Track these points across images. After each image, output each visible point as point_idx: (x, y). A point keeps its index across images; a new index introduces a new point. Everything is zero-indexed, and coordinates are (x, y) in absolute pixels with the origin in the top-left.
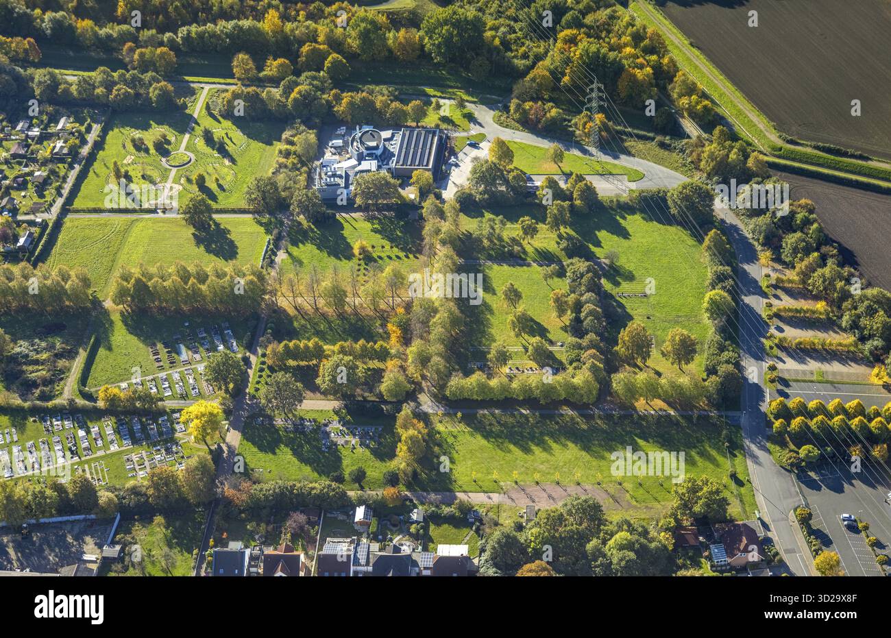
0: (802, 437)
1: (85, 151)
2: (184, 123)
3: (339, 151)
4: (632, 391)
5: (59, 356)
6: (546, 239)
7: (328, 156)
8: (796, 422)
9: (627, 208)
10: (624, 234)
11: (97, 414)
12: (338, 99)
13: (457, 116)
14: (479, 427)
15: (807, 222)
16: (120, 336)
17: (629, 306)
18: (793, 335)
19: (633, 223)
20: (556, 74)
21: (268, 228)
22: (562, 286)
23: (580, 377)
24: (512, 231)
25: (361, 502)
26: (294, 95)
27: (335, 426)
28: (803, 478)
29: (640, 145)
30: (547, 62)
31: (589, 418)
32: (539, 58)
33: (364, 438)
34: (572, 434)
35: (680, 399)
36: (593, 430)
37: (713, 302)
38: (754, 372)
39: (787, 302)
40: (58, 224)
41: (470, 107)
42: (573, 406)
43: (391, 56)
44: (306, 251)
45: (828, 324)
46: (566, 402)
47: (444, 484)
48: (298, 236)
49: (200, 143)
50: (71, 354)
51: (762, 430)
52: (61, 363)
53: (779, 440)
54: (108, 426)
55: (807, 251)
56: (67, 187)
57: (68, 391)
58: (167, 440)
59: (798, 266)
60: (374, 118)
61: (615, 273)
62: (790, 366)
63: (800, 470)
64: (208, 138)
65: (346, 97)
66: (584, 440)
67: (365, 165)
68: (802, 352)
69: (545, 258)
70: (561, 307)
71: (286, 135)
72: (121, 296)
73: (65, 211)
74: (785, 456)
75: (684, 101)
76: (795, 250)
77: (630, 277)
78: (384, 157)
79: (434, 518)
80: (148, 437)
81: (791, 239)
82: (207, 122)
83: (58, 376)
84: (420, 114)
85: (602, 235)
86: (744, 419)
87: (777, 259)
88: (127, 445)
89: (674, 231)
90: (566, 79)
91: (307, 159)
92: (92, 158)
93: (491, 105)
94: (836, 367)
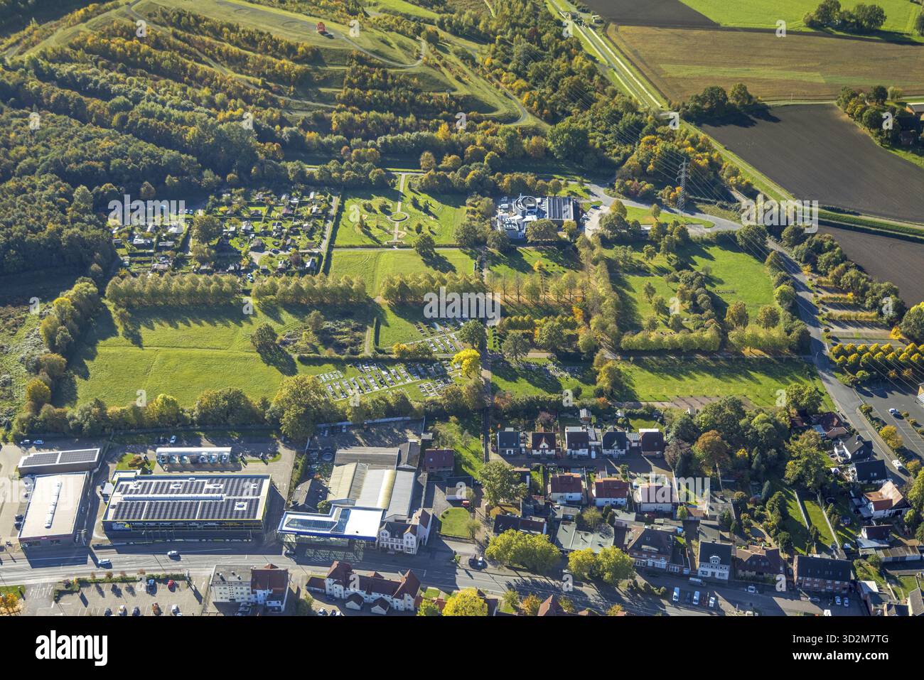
0: (854, 368)
1: (333, 212)
2: (396, 196)
3: (508, 210)
4: (743, 342)
5: (355, 330)
6: (661, 260)
7: (500, 213)
8: (852, 358)
9: (709, 243)
10: (711, 258)
11: (393, 362)
12: (501, 178)
13: (579, 191)
14: (644, 366)
15: (832, 248)
16: (391, 317)
17: (724, 298)
18: (837, 313)
19: (714, 251)
20: (644, 165)
21: (473, 256)
22: (681, 285)
23: (708, 335)
24: (637, 256)
25: (583, 406)
26: (470, 176)
27: (551, 367)
28: (859, 389)
29: (707, 207)
30: (634, 156)
31: (715, 360)
32: (627, 156)
33: (572, 373)
34: (710, 370)
35: (772, 348)
36: (721, 366)
37: (782, 293)
38: (816, 333)
39: (826, 294)
40: (329, 255)
41: (587, 186)
42: (704, 353)
43: (525, 156)
44: (502, 269)
45: (855, 307)
46: (699, 351)
47: (630, 397)
48: (496, 261)
49: (411, 207)
50: (363, 329)
51: (828, 365)
52: (358, 334)
53: (840, 369)
54: (401, 369)
55: (836, 263)
56: (328, 234)
57: (367, 350)
58: (442, 375)
59: (831, 274)
60: (530, 192)
61: (709, 280)
62: (836, 330)
63: (858, 386)
64: (415, 203)
65: (507, 178)
66: (716, 372)
67: (529, 218)
68: (842, 323)
69: (662, 271)
70: (683, 297)
71: (468, 201)
72: (390, 294)
73: (331, 246)
74: (848, 378)
75: (733, 180)
76: (828, 263)
77: (721, 282)
78: (540, 213)
79: (630, 415)
80: (429, 375)
81: (823, 258)
82: (410, 195)
83: (359, 341)
84: (557, 188)
85: (696, 258)
86: (815, 360)
87: (815, 270)
88: (417, 379)
89: (743, 256)
90: (651, 167)
91: (489, 214)
92: (339, 217)
93: (601, 184)
94: (866, 330)
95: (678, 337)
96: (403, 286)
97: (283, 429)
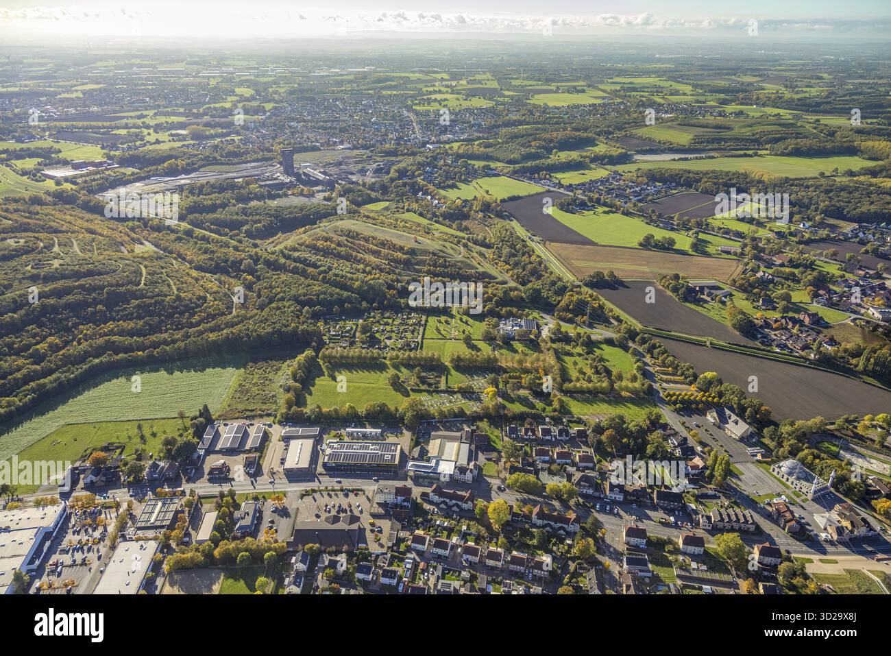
0: (675, 403)
1: (423, 322)
2: (452, 316)
3: (505, 324)
4: (622, 389)
5: (436, 377)
6: (579, 350)
7: (501, 326)
8: (674, 398)
9: (601, 343)
10: (602, 349)
11: (455, 393)
12: (501, 310)
13: (538, 317)
14: (575, 399)
15: (660, 346)
16: (453, 372)
17: (610, 368)
18: (665, 377)
19: (604, 346)
20: (568, 306)
21: (490, 345)
22: (589, 362)
23: (604, 385)
24: (568, 348)
25: (547, 416)
26: (486, 308)
27: (530, 397)
28: (678, 413)
29: (598, 326)
30: (563, 302)
31: (608, 397)
32: (559, 302)
33: (540, 400)
34: (604, 401)
35: (635, 392)
36: (611, 400)
37: (638, 366)
38: (656, 386)
39: (658, 368)
40: (422, 342)
41: (541, 315)
42: (603, 394)
43: (511, 300)
44: (504, 351)
45: (673, 375)
46: (600, 392)
47: (568, 412)
48: (501, 347)
49: (459, 322)
50: (440, 377)
51: (662, 401)
52: (438, 379)
53: (668, 403)
54: (459, 396)
55: (663, 354)
56: (421, 332)
57: (442, 386)
58: (479, 400)
59: (660, 359)
60: (515, 316)
61: (602, 360)
62: (665, 385)
63: (677, 411)
64: (461, 320)
65: (504, 309)
66: (609, 402)
67: (515, 328)
68: (667, 382)
69: (580, 355)
70: (591, 367)
71: (486, 319)
72: (451, 361)
73: (423, 338)
74: (672, 407)
75: (610, 314)
76: (659, 353)
77: (608, 361)
78: (521, 326)
79: (570, 421)
80: (473, 399)
81: (656, 351)
82: (458, 316)
83: (438, 382)
84: (528, 315)
85: (595, 349)
86: (656, 399)
87: (652, 357)
88: (467, 401)
89: (617, 349)
90: (571, 307)
91: (496, 326)
92: (426, 325)
93: (548, 314)
94: (679, 386)
95: (590, 385)
96: (459, 357)
97: (406, 422)
